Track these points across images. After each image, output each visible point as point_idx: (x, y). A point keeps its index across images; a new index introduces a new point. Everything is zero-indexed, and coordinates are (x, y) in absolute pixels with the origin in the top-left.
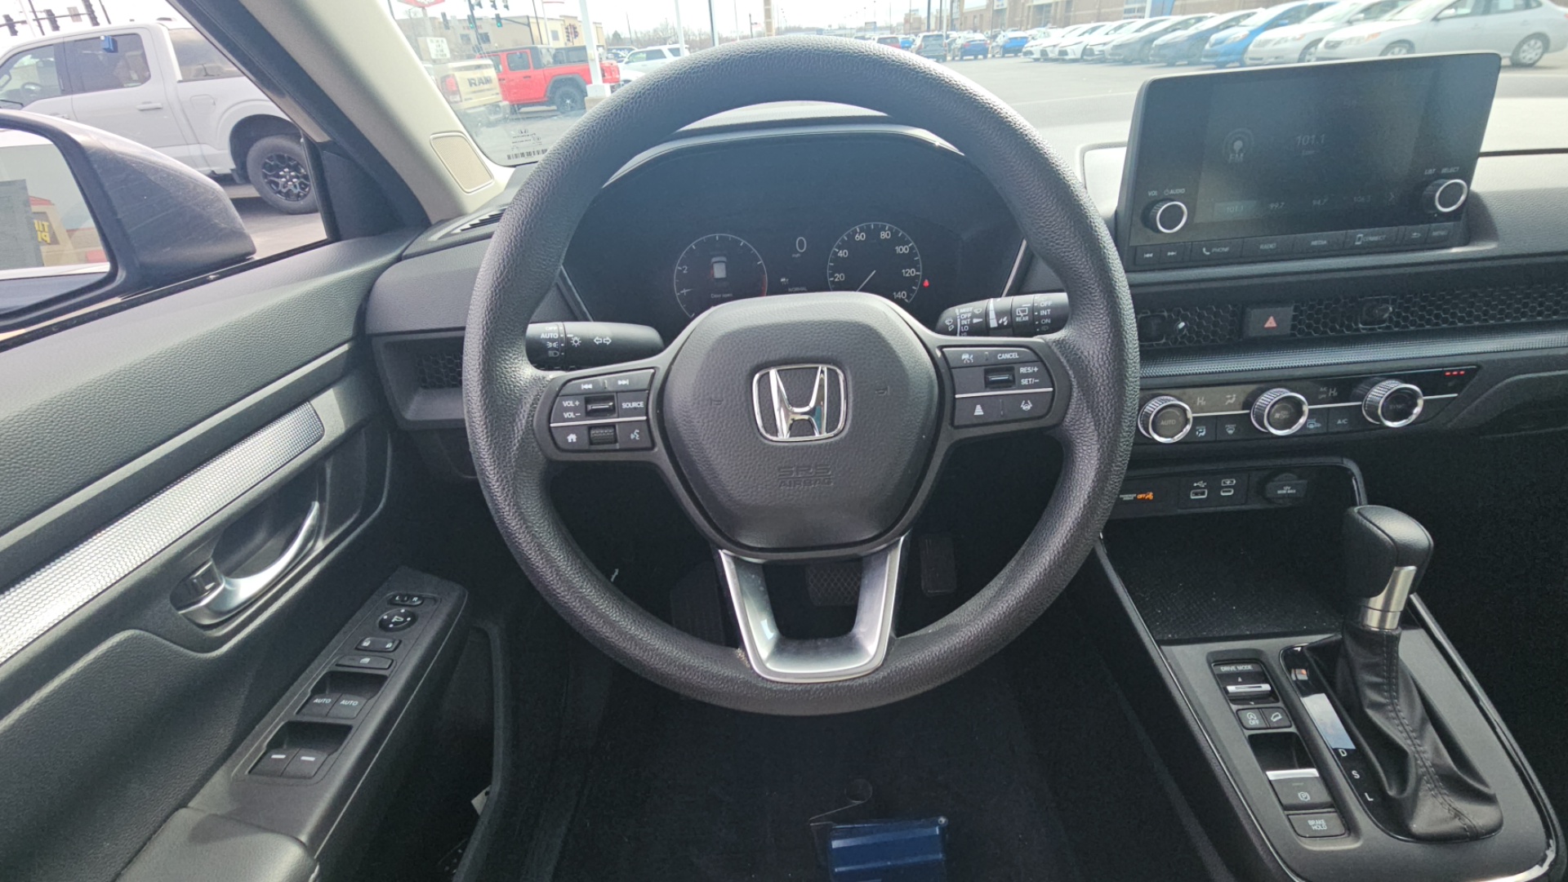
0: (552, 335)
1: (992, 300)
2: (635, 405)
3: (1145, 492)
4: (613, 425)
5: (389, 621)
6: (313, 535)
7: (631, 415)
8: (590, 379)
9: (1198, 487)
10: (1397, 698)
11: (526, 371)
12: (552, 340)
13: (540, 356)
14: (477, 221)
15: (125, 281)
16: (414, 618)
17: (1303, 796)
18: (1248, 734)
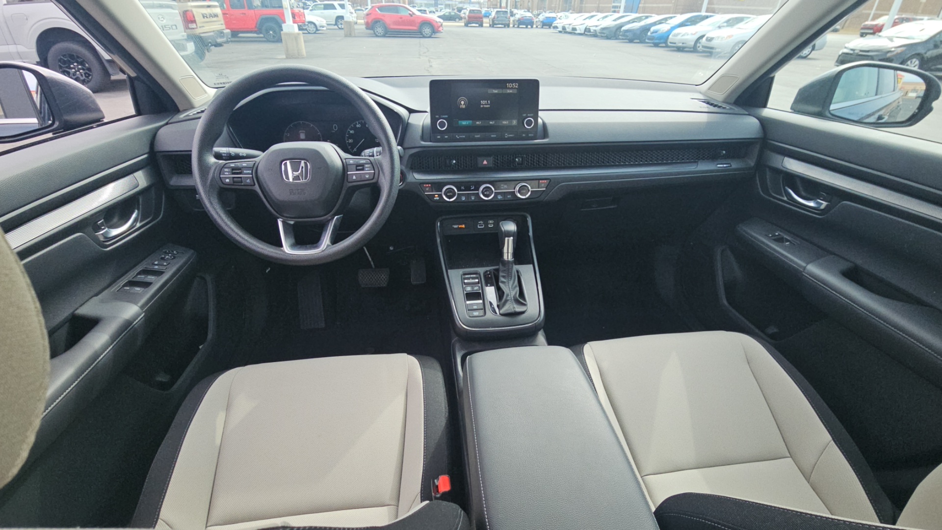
0: (224, 152)
1: (376, 148)
2: (248, 172)
3: (461, 224)
4: (241, 177)
5: (164, 257)
6: (136, 221)
7: (247, 175)
8: (233, 164)
9: (480, 223)
10: (510, 280)
11: (212, 160)
12: (224, 153)
13: (218, 156)
14: (199, 111)
15: (58, 126)
16: (174, 258)
17: (475, 307)
18: (465, 292)
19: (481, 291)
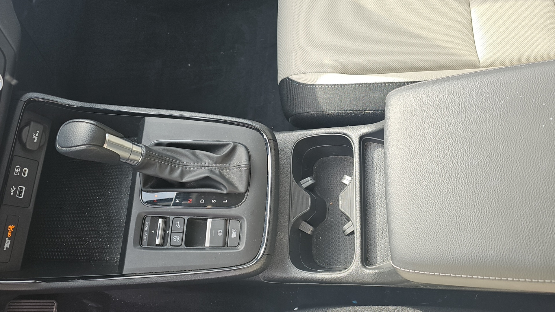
3: (6, 233)
9: (15, 192)
10: (180, 161)
17: (220, 233)
18: (183, 246)
19: (186, 218)
